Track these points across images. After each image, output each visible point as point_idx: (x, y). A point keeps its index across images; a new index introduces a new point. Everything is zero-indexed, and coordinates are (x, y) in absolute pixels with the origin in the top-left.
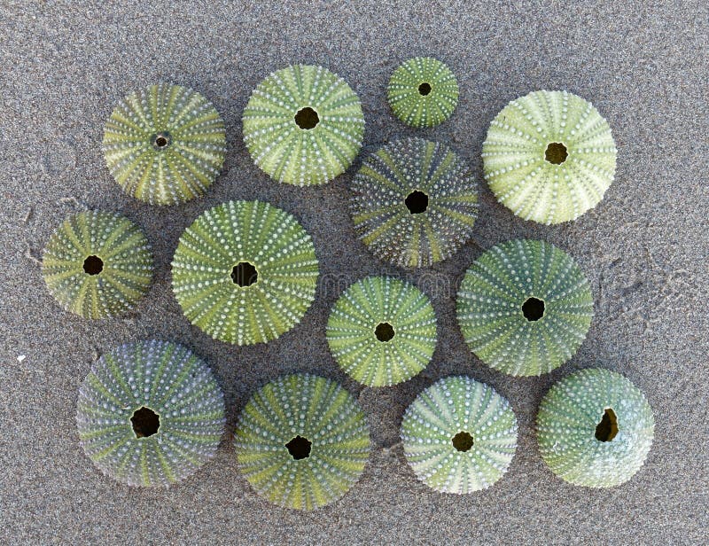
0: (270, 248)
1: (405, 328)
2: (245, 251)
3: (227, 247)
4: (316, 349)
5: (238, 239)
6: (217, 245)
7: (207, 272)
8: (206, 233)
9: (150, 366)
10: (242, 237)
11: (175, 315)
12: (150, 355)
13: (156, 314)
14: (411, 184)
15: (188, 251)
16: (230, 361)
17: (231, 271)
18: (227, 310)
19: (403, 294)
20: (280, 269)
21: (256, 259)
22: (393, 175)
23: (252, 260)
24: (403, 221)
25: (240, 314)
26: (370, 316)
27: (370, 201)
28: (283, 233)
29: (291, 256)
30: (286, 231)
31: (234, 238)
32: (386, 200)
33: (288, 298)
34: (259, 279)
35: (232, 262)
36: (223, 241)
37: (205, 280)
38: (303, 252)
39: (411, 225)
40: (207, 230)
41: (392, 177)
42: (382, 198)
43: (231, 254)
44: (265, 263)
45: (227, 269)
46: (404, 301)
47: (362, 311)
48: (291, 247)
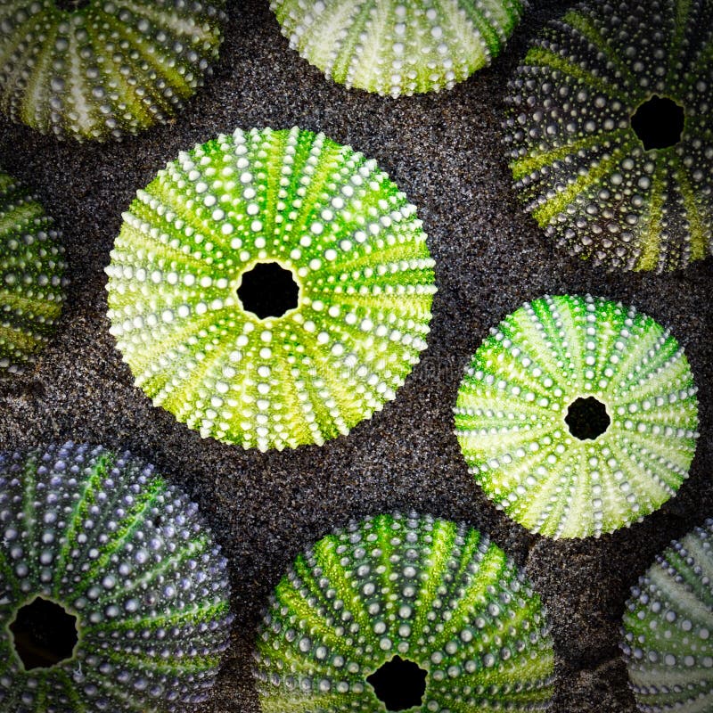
0: (327, 229)
1: (633, 408)
2: (270, 237)
3: (227, 229)
4: (431, 456)
5: (253, 209)
6: (205, 223)
7: (183, 286)
8: (180, 199)
9: (54, 503)
10: (263, 206)
11: (120, 386)
12: (56, 479)
13: (80, 385)
14: (644, 82)
15: (140, 241)
16: (243, 485)
17: (237, 283)
18: (229, 373)
19: (625, 332)
20: (351, 279)
21: (296, 254)
22: (604, 61)
23: (286, 256)
24: (628, 165)
25: (260, 381)
26: (555, 383)
27: (552, 122)
28: (355, 195)
29: (375, 249)
30: (363, 193)
31: (243, 208)
32: (587, 119)
33: (369, 342)
34: (303, 300)
35: (237, 263)
36: (217, 214)
37: (178, 303)
38: (402, 239)
39: (645, 174)
40: (182, 192)
41: (601, 66)
42: (580, 114)
43: (236, 243)
44: (316, 265)
45: (229, 278)
46: (629, 347)
47: (537, 372)
48: (375, 229)
